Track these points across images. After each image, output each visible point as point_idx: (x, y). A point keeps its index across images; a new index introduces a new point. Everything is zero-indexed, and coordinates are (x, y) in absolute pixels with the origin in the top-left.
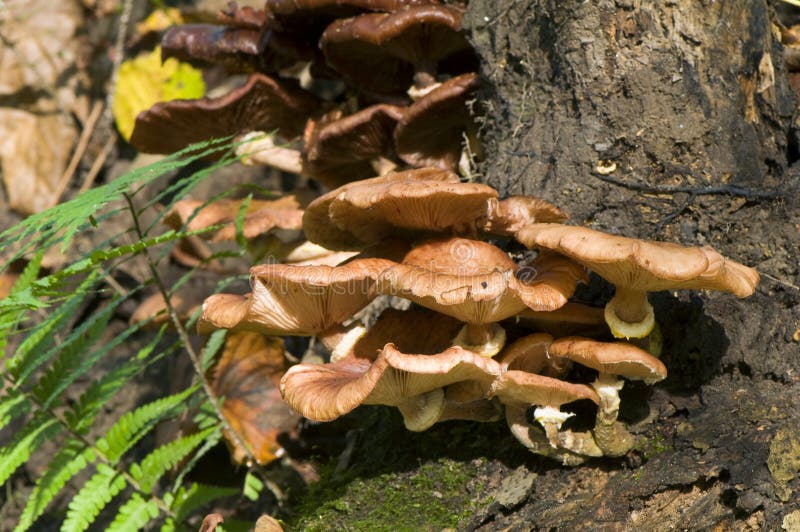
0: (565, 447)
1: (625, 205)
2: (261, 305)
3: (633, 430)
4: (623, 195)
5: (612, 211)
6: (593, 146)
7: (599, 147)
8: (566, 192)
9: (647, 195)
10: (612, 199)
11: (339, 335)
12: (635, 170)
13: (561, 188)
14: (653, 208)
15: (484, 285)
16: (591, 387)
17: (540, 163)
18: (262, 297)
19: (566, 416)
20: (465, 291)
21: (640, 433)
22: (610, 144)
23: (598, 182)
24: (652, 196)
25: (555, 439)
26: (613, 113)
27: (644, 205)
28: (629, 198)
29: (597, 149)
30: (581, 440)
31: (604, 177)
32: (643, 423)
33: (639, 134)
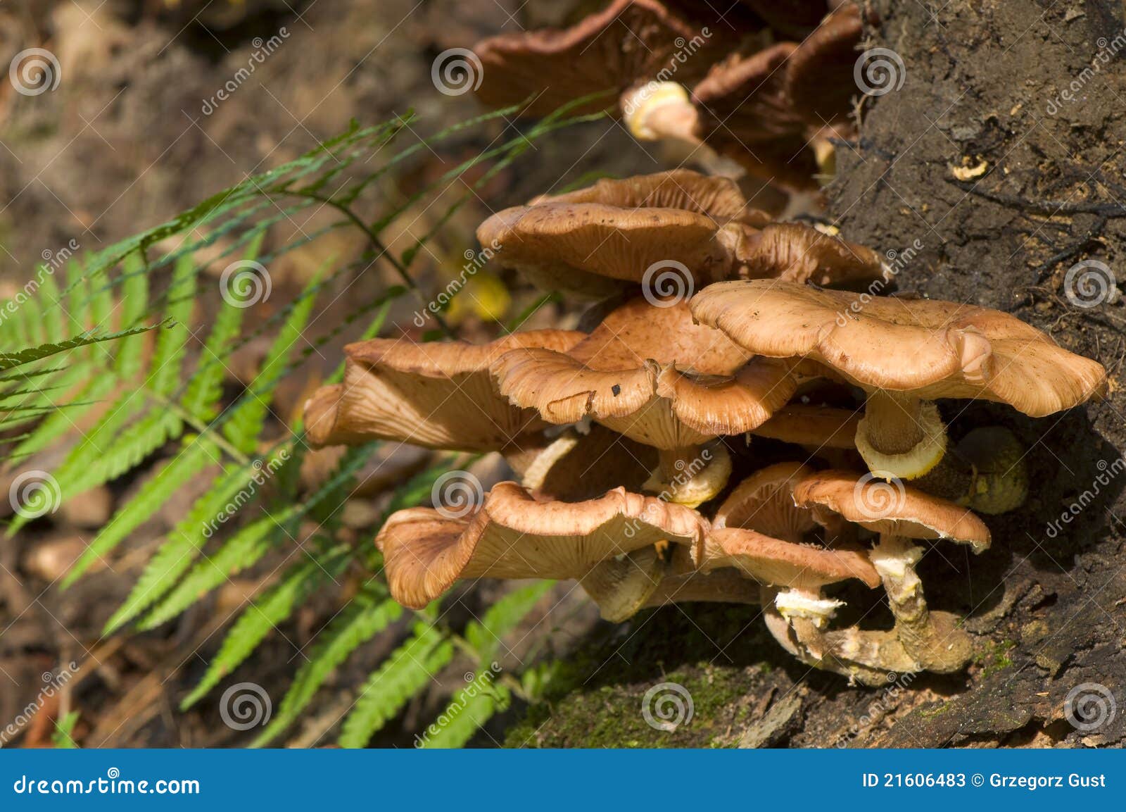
0: (843, 656)
1: (1000, 232)
2: (372, 407)
3: (973, 628)
4: (995, 216)
5: (980, 245)
6: (949, 132)
7: (959, 133)
8: (905, 212)
9: (1035, 217)
10: (977, 224)
11: (531, 452)
12: (1013, 172)
13: (896, 205)
14: (1042, 240)
15: (616, 390)
16: (865, 557)
17: (876, 160)
18: (370, 393)
19: (829, 605)
20: (584, 400)
21: (985, 634)
22: (978, 129)
23: (955, 194)
24: (1042, 219)
25: (819, 644)
26: (980, 76)
27: (1029, 234)
28: (1005, 223)
29: (957, 137)
30: (876, 645)
31: (966, 185)
32: (990, 615)
33: (1014, 111)
